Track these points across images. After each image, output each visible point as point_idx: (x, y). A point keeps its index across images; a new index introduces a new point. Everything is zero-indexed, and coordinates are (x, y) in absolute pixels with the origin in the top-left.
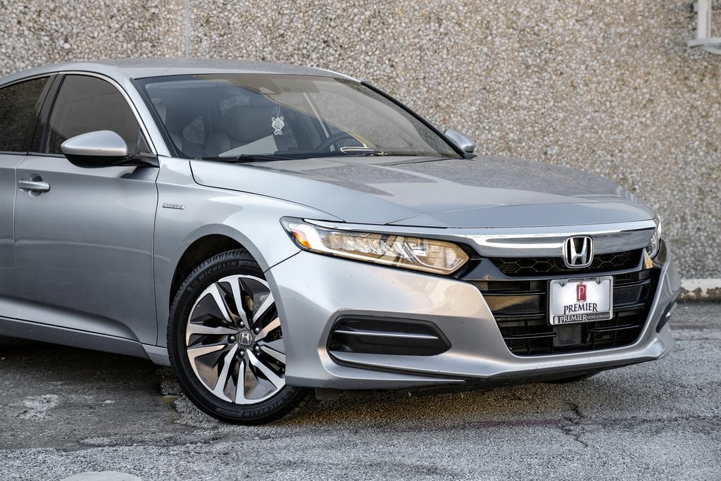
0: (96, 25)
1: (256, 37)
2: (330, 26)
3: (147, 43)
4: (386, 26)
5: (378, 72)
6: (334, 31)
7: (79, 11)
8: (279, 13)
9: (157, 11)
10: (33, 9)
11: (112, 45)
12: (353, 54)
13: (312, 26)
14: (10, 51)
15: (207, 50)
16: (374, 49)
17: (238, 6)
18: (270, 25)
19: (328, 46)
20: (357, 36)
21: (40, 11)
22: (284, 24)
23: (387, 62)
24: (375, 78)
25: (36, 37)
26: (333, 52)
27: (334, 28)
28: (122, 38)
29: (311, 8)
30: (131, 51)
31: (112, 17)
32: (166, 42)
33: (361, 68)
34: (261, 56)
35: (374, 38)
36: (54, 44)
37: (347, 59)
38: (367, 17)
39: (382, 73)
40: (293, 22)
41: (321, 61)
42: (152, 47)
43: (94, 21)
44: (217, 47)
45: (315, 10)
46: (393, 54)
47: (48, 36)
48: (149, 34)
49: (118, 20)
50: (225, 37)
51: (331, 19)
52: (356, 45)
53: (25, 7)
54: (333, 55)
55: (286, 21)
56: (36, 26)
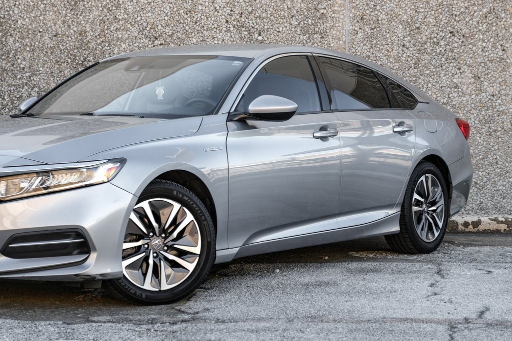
0: (281, 23)
1: (399, 29)
2: (455, 20)
3: (317, 35)
4: (499, 20)
5: (492, 55)
6: (458, 24)
7: (269, 12)
8: (416, 11)
9: (325, 12)
10: (237, 12)
11: (292, 37)
12: (473, 41)
13: (442, 20)
14: (220, 42)
15: (361, 39)
16: (490, 37)
17: (385, 7)
18: (409, 20)
19: (453, 35)
20: (476, 28)
21: (242, 13)
22: (420, 20)
23: (499, 47)
24: (490, 59)
25: (238, 32)
26: (457, 40)
27: (458, 22)
28: (300, 32)
29: (441, 7)
30: (306, 41)
31: (293, 16)
32: (332, 34)
33: (479, 52)
34: (402, 43)
35: (490, 28)
36: (251, 37)
37: (468, 45)
38: (484, 13)
39: (495, 55)
40: (427, 18)
41: (448, 47)
42: (321, 38)
43: (280, 20)
44: (369, 38)
45: (443, 9)
46: (504, 41)
47: (247, 31)
48: (319, 28)
49: (296, 19)
50: (375, 30)
51: (456, 15)
52: (475, 34)
53: (231, 11)
54: (457, 42)
55: (421, 17)
56: (239, 24)
